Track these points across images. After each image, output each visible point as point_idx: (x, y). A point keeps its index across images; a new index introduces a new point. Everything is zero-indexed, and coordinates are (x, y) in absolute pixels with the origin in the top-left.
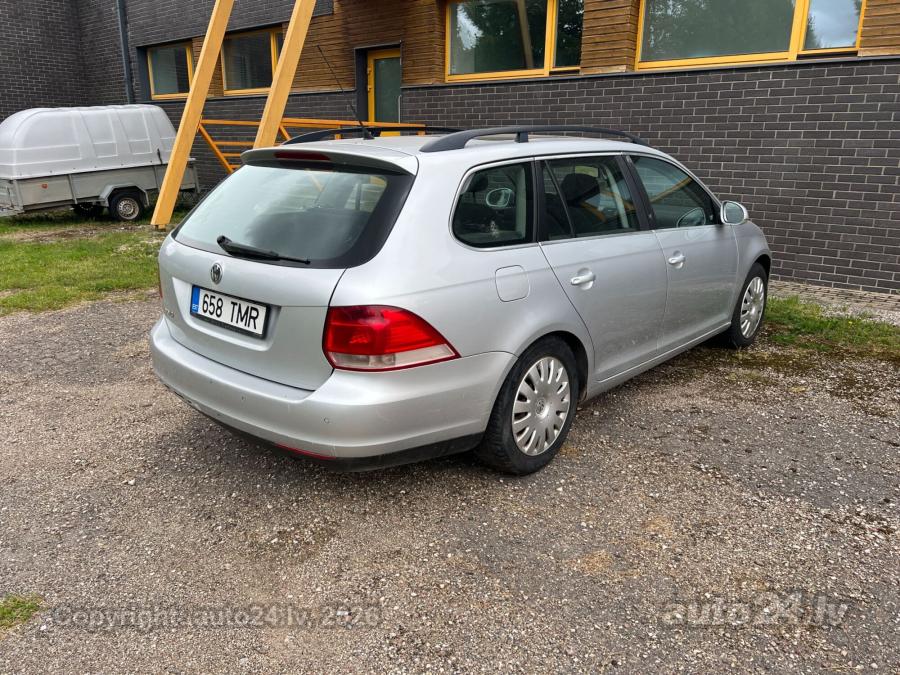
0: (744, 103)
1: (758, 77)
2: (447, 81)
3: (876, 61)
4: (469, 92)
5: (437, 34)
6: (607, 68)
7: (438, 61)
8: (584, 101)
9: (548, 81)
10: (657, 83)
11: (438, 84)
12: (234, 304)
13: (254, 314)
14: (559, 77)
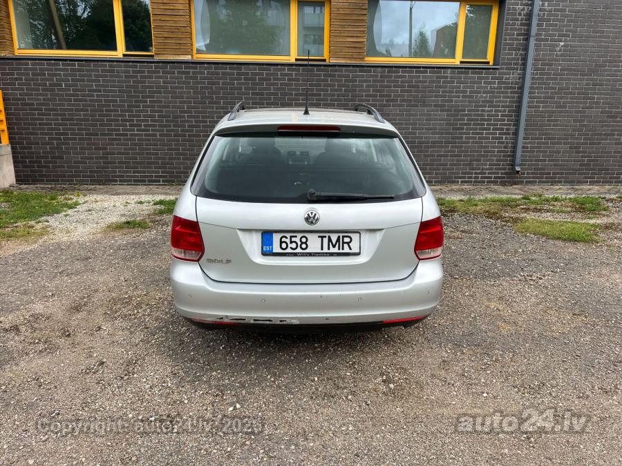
0: (273, 84)
1: (280, 70)
2: (16, 54)
3: (339, 66)
4: (48, 64)
5: (3, 14)
6: (177, 56)
7: (8, 37)
8: (161, 77)
9: (123, 62)
10: (215, 69)
11: (10, 56)
12: (322, 237)
13: (347, 240)
14: (133, 59)
